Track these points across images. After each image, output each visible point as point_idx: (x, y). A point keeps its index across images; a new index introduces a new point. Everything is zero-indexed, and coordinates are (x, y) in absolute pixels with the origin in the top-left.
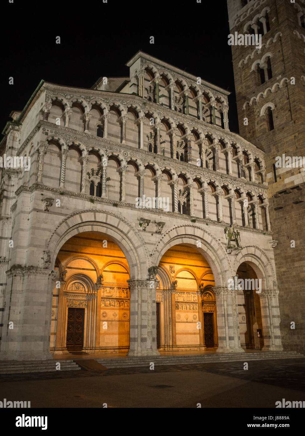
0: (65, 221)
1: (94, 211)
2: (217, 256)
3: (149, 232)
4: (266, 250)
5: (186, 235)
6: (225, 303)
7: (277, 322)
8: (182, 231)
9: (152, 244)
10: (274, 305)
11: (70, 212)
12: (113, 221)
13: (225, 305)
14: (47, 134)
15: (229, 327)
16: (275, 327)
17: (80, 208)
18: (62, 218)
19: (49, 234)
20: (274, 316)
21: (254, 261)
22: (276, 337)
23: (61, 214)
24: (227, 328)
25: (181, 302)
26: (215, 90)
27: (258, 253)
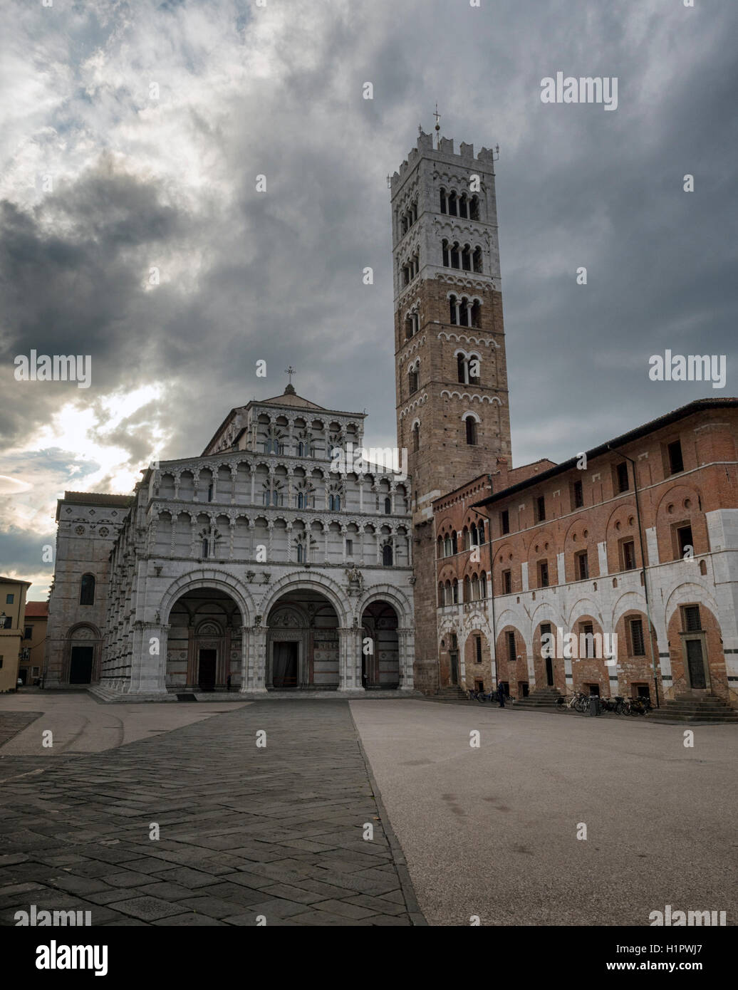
0: (176, 582)
1: (203, 571)
2: (337, 598)
3: (257, 583)
4: (403, 587)
5: (300, 582)
6: (345, 644)
7: (411, 661)
8: (296, 578)
9: (260, 594)
10: (409, 643)
11: (179, 575)
12: (219, 577)
13: (345, 646)
14: (157, 508)
15: (347, 667)
16: (409, 666)
17: (189, 570)
18: (173, 580)
19: (161, 595)
20: (409, 656)
21: (388, 599)
22: (409, 677)
23: (172, 577)
24: (345, 667)
25: (322, 641)
26: (346, 416)
27: (392, 591)
